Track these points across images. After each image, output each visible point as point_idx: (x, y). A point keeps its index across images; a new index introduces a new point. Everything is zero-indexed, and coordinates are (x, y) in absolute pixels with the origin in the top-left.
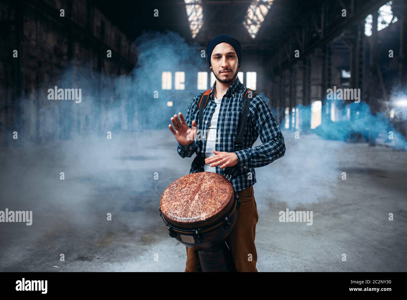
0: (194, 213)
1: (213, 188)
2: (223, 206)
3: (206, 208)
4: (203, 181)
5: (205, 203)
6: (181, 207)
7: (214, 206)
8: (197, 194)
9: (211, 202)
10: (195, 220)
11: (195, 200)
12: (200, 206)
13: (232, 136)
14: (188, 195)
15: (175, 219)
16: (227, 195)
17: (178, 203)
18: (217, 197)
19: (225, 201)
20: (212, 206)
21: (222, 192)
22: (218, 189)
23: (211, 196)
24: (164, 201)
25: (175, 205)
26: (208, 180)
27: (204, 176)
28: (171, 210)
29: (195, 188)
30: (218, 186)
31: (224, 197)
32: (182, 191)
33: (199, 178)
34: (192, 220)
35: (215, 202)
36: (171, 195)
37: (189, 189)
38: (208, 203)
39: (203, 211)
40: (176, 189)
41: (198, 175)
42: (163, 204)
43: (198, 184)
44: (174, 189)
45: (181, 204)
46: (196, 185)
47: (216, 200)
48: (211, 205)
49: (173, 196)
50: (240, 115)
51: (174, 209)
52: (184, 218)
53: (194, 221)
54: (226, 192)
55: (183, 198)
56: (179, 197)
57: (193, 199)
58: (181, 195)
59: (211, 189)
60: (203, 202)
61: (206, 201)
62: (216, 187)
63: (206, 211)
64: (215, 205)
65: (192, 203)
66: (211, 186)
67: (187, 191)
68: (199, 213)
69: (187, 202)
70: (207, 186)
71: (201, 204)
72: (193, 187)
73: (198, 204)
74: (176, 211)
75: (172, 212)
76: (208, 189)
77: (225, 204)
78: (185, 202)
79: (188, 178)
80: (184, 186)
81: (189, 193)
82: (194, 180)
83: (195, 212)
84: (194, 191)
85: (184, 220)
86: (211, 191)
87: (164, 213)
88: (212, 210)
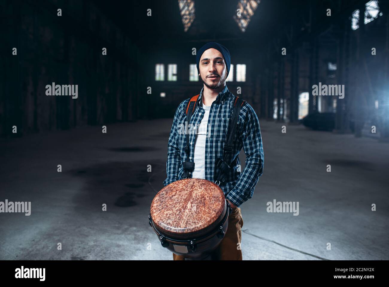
0: (189, 223)
1: (205, 196)
2: (218, 215)
3: (201, 217)
4: (193, 188)
5: (198, 211)
6: (174, 216)
7: (208, 215)
8: (189, 203)
9: (205, 211)
10: (191, 230)
11: (188, 208)
12: (194, 215)
13: (222, 142)
14: (180, 203)
15: (169, 230)
16: (221, 203)
17: (171, 212)
18: (210, 205)
19: (220, 210)
20: (207, 215)
21: (215, 201)
22: (210, 197)
23: (204, 204)
24: (155, 209)
25: (167, 214)
26: (199, 187)
27: (194, 183)
28: (164, 220)
29: (186, 196)
30: (210, 194)
31: (217, 205)
32: (172, 198)
33: (189, 185)
34: (188, 231)
35: (209, 210)
36: (162, 204)
37: (180, 196)
38: (202, 212)
39: (198, 220)
40: (165, 196)
41: (188, 181)
42: (155, 213)
43: (189, 191)
44: (163, 196)
45: (174, 213)
46: (186, 192)
47: (210, 209)
48: (205, 214)
49: (164, 204)
50: (230, 121)
51: (167, 218)
52: (178, 229)
53: (189, 231)
54: (219, 200)
55: (174, 206)
56: (170, 205)
57: (185, 207)
58: (172, 203)
59: (203, 196)
60: (197, 211)
61: (200, 210)
62: (208, 195)
63: (201, 220)
64: (210, 214)
65: (186, 212)
66: (202, 193)
67: (178, 198)
68: (194, 222)
69: (180, 210)
70: (199, 193)
71: (195, 213)
72: (184, 195)
73: (192, 213)
74: (169, 221)
75: (166, 221)
76: (200, 197)
77: (219, 212)
78: (177, 210)
79: (177, 184)
80: (174, 193)
81: (181, 201)
82: (184, 187)
83: (190, 221)
84: (185, 199)
85: (179, 230)
86: (203, 199)
87: (157, 223)
88: (207, 219)
